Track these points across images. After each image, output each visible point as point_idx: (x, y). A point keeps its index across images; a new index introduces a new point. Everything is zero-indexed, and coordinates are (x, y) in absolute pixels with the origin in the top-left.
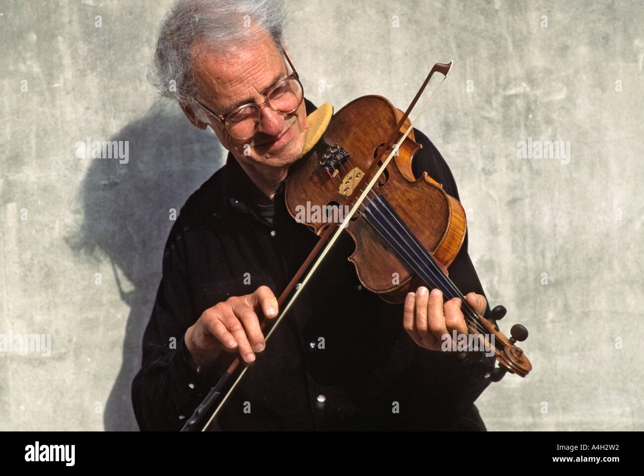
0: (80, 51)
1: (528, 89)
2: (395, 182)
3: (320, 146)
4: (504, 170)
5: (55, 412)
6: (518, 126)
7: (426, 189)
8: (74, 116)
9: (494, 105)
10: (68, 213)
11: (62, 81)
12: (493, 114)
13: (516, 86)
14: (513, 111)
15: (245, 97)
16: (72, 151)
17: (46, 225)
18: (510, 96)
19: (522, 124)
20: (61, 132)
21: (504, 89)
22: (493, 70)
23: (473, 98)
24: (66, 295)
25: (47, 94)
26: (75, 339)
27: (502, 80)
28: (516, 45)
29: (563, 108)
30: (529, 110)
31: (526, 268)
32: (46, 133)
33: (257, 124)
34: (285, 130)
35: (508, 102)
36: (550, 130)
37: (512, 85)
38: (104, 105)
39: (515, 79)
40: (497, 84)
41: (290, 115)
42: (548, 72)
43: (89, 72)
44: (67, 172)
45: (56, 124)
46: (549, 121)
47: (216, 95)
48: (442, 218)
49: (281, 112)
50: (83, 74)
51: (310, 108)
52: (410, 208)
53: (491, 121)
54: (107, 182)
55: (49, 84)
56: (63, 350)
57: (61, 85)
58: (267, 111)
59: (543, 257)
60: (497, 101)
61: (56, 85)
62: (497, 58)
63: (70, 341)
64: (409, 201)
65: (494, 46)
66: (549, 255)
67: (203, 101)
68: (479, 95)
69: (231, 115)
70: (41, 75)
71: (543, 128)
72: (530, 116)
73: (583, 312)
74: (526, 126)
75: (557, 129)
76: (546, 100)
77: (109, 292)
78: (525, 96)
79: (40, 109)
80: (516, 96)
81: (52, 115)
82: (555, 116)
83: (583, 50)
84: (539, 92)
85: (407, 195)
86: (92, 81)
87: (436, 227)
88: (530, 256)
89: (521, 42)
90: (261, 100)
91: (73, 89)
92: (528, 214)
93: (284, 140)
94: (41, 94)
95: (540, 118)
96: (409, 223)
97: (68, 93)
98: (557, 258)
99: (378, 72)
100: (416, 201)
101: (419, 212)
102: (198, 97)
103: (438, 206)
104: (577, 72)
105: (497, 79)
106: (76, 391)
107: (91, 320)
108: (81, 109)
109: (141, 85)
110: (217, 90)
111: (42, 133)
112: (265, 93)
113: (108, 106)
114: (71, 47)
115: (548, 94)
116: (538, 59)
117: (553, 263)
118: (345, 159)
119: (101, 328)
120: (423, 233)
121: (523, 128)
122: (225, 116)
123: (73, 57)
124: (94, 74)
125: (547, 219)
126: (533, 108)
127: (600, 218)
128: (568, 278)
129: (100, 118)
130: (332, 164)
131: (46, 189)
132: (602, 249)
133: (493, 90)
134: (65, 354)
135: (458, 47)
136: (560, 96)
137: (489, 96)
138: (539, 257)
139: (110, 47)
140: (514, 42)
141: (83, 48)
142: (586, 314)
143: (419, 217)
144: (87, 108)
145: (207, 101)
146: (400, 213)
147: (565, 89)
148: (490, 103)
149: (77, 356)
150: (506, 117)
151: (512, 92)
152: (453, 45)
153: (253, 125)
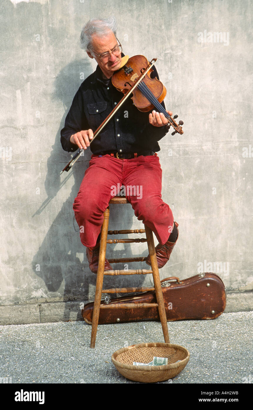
0: (48, 40)
1: (171, 51)
2: (147, 79)
3: (124, 67)
4: (164, 74)
5: (41, 141)
6: (168, 62)
7: (156, 81)
8: (46, 58)
9: (162, 56)
10: (44, 85)
11: (43, 48)
12: (161, 58)
13: (168, 50)
14: (167, 57)
15: (107, 51)
16: (45, 68)
17: (38, 88)
18: (166, 53)
19: (169, 61)
20: (42, 62)
21: (165, 51)
22: (162, 46)
23: (156, 54)
24: (44, 108)
25: (39, 52)
26: (46, 121)
27: (164, 49)
28: (168, 39)
29: (181, 57)
30: (171, 57)
31: (170, 102)
32: (38, 62)
33: (109, 58)
34: (116, 61)
35: (166, 55)
36: (177, 63)
37: (167, 50)
38: (54, 55)
39: (168, 49)
40: (163, 50)
41: (117, 57)
42: (177, 47)
43: (50, 45)
44: (44, 74)
45: (41, 60)
46: (177, 61)
47: (98, 49)
48: (161, 90)
49: (115, 55)
50: (48, 46)
51: (123, 55)
52: (151, 86)
53: (161, 60)
54: (55, 77)
55: (39, 49)
56: (43, 124)
57: (43, 49)
58: (112, 55)
59: (175, 98)
60: (163, 55)
61: (41, 49)
62: (163, 43)
63: (45, 121)
64: (151, 84)
65: (162, 39)
66: (176, 98)
67: (94, 51)
68: (158, 53)
69: (102, 55)
70: (37, 46)
71: (175, 62)
72: (172, 59)
73: (185, 114)
74: (170, 62)
75: (179, 62)
76: (176, 54)
77: (56, 108)
78: (170, 53)
79: (37, 56)
80: (168, 53)
81: (40, 58)
82: (178, 59)
83: (186, 41)
84: (174, 52)
85: (151, 83)
86: (51, 48)
87: (159, 92)
88: (171, 98)
89: (169, 38)
90: (111, 52)
91: (46, 50)
92: (171, 86)
93: (115, 64)
94: (37, 52)
95: (174, 59)
96: (151, 90)
97: (44, 51)
98: (178, 99)
99: (130, 46)
100: (153, 84)
101: (154, 87)
102: (93, 49)
103: (159, 86)
104: (184, 47)
105: (163, 48)
106: (47, 135)
107: (50, 115)
108: (48, 56)
109: (64, 49)
110: (99, 48)
111: (37, 63)
112: (112, 50)
113: (55, 55)
114: (45, 38)
115: (177, 53)
116: (174, 43)
117: (177, 100)
118: (132, 71)
119: (53, 118)
120: (155, 93)
121: (169, 63)
122: (101, 55)
123: (46, 41)
124: (52, 46)
125: (176, 88)
126: (173, 56)
127: (190, 88)
128: (181, 105)
129: (53, 59)
130: (128, 72)
131: (38, 79)
132: (191, 97)
133: (162, 52)
134: (43, 125)
135: (152, 39)
136: (180, 53)
137: (160, 53)
138: (174, 99)
139: (56, 38)
140: (167, 38)
141: (49, 39)
142: (186, 115)
143: (154, 89)
144: (50, 56)
145: (95, 51)
146: (148, 87)
147: (181, 52)
148: (161, 55)
149: (47, 125)
150: (165, 59)
151: (167, 52)
152: (151, 39)
153: (108, 59)
